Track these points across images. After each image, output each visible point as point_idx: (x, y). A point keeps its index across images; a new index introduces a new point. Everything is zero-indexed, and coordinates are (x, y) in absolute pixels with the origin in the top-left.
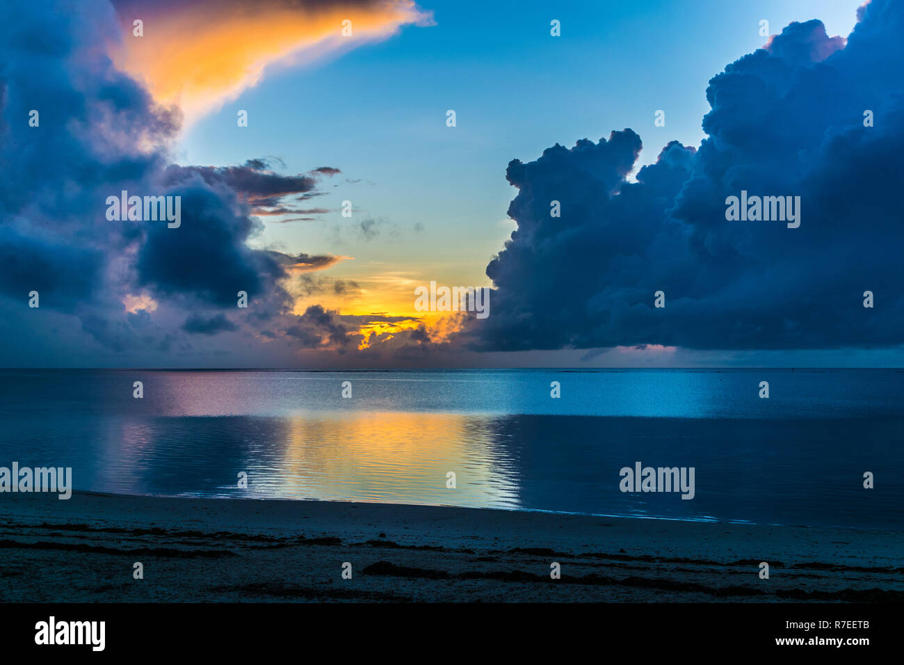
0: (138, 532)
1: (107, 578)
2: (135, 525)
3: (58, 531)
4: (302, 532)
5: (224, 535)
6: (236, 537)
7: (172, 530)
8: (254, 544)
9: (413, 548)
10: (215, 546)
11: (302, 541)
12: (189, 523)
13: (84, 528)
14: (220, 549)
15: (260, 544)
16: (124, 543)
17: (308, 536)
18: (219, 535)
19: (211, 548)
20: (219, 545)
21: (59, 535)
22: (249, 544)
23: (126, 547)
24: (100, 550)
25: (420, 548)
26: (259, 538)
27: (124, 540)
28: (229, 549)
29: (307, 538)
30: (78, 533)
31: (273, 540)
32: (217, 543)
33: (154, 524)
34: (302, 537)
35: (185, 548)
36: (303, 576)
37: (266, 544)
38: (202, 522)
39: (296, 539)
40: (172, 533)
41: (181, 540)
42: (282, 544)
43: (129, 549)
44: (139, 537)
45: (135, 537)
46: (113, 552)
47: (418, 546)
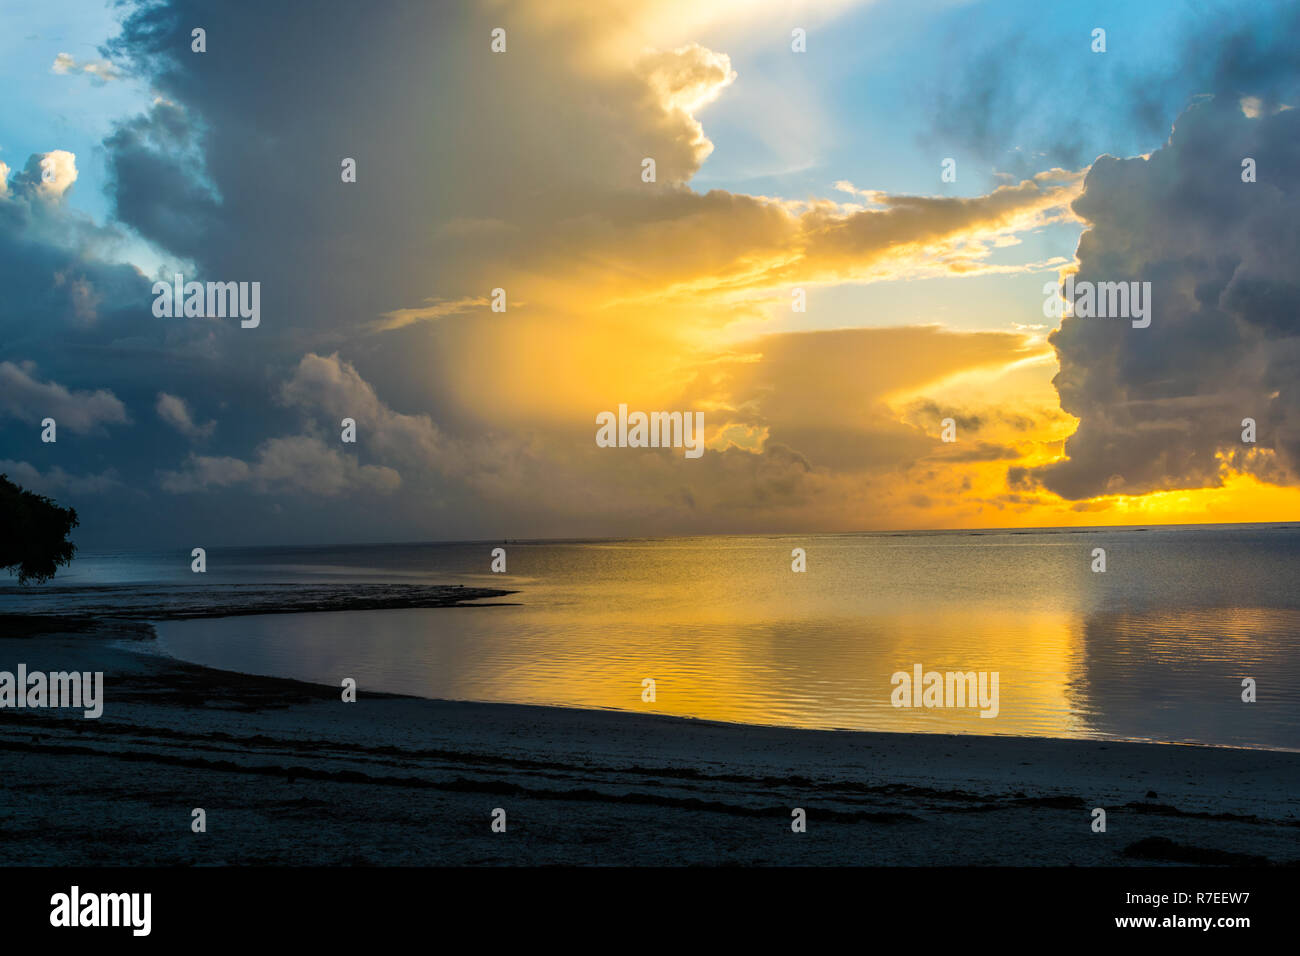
0: (770, 782)
1: (729, 850)
2: (765, 771)
3: (653, 778)
4: (1022, 787)
5: (899, 789)
6: (917, 792)
7: (819, 779)
8: (946, 804)
9: (1204, 816)
10: (887, 805)
11: (1021, 800)
12: (845, 769)
13: (690, 774)
14: (894, 810)
15: (956, 804)
16: (750, 798)
17: (1031, 794)
18: (892, 790)
19: (880, 809)
20: (892, 804)
21: (657, 784)
22: (938, 803)
23: (753, 804)
24: (717, 807)
25: (1218, 818)
26: (954, 795)
27: (750, 793)
28: (908, 812)
29: (1030, 797)
30: (684, 781)
31: (974, 798)
32: (889, 800)
33: (792, 770)
34: (1020, 795)
35: (841, 808)
36: (1027, 856)
37: (964, 805)
38: (864, 768)
39: (1013, 799)
40: (820, 785)
41: (835, 796)
42: (990, 805)
43: (760, 808)
44: (773, 790)
45: (766, 790)
46: (735, 810)
47: (1213, 813)
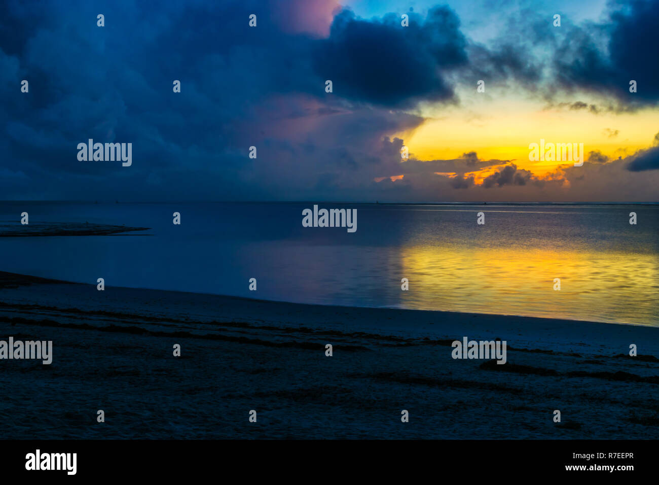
0: (288, 330)
1: (261, 363)
2: (287, 325)
3: (222, 327)
4: (427, 335)
5: (361, 335)
6: (371, 336)
7: (317, 329)
8: (386, 342)
9: (525, 350)
10: (352, 342)
11: (427, 341)
12: (332, 324)
13: (245, 325)
14: (356, 345)
15: (391, 343)
16: (277, 338)
17: (432, 338)
18: (356, 335)
19: (349, 344)
20: (356, 342)
21: (224, 330)
22: (381, 342)
23: (278, 340)
24: (257, 342)
25: (532, 351)
26: (390, 338)
27: (277, 335)
28: (364, 346)
29: (432, 340)
30: (240, 329)
31: (401, 340)
32: (354, 340)
33: (302, 324)
34: (427, 339)
36: (426, 368)
37: (394, 343)
38: (342, 324)
39: (422, 340)
40: (317, 332)
42: (409, 343)
43: (281, 343)
44: (290, 334)
45: (286, 334)
46: (267, 344)
47: (530, 349)
